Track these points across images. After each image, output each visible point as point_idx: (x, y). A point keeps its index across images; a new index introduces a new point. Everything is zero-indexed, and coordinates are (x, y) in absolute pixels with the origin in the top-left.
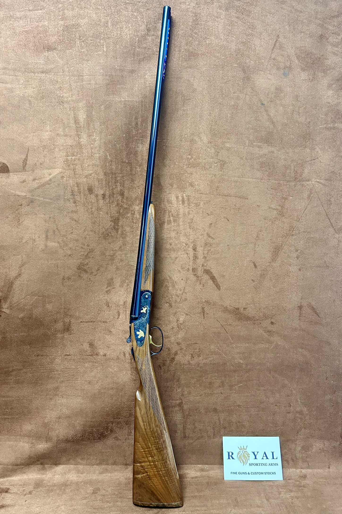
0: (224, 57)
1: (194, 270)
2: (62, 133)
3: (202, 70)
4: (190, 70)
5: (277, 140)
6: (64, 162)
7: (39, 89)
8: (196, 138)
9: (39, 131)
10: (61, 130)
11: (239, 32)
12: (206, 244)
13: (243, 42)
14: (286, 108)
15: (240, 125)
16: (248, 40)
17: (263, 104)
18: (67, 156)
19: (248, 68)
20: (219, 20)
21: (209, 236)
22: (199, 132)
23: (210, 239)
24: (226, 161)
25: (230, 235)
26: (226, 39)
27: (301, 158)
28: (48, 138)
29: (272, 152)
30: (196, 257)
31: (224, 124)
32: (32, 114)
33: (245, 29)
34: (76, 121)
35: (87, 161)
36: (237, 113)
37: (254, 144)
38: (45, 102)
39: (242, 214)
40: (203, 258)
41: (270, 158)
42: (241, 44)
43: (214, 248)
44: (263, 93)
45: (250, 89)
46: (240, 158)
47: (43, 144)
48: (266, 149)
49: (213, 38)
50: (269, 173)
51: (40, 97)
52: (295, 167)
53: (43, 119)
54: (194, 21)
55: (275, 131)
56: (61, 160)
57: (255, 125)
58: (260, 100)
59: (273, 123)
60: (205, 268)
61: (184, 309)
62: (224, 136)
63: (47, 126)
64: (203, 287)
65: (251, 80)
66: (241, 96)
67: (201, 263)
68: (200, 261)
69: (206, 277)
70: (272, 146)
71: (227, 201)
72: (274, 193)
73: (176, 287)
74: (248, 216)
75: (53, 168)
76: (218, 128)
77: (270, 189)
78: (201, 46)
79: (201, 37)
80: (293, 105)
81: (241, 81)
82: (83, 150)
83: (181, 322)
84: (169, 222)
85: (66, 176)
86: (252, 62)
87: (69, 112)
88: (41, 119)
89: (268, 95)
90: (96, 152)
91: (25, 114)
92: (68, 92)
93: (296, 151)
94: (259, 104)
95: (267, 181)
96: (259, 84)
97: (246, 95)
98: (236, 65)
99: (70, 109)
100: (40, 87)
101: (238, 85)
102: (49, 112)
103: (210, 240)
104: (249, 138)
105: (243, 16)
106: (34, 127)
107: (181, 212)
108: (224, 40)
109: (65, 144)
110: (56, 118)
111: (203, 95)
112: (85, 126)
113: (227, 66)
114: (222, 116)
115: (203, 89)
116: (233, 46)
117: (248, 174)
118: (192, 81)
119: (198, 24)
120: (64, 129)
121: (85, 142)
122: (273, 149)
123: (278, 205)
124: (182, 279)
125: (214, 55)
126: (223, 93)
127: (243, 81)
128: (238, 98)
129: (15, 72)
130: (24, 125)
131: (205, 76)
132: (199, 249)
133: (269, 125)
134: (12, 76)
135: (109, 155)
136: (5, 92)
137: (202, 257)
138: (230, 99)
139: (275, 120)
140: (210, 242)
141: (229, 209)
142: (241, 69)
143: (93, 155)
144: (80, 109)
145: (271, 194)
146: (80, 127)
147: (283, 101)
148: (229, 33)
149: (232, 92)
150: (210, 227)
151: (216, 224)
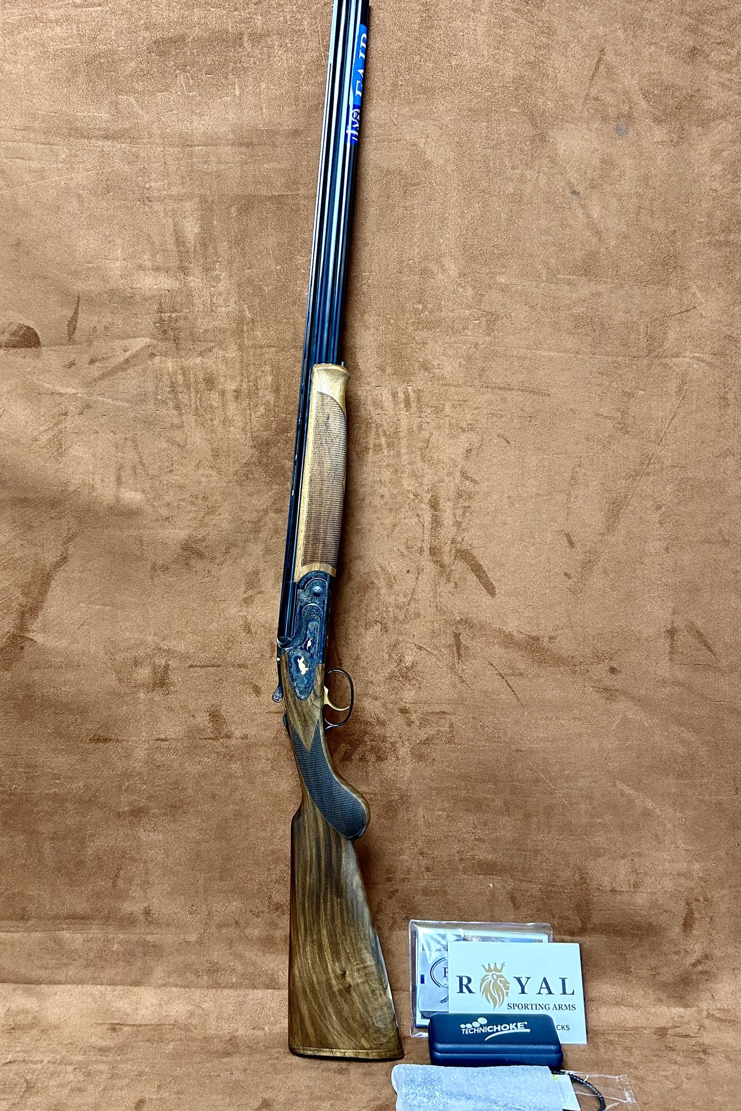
0: (489, 94)
1: (434, 551)
2: (149, 264)
3: (443, 122)
4: (417, 121)
5: (609, 269)
6: (154, 324)
7: (101, 171)
8: (434, 268)
9: (99, 260)
10: (146, 257)
11: (520, 40)
12: (460, 495)
13: (529, 63)
14: (624, 200)
15: (527, 237)
16: (541, 58)
17: (574, 192)
18: (161, 312)
19: (542, 116)
20: (477, 15)
21: (467, 478)
22: (439, 253)
23: (467, 482)
24: (498, 313)
25: (513, 475)
26: (492, 55)
27: (660, 307)
28: (120, 273)
29: (597, 293)
30: (436, 523)
31: (492, 234)
32: (85, 222)
33: (533, 34)
34: (179, 240)
35: (202, 322)
36: (520, 211)
37: (560, 276)
38: (113, 199)
39: (537, 428)
40: (453, 525)
41: (594, 307)
42: (527, 67)
43: (478, 502)
44: (576, 169)
45: (546, 161)
46: (530, 307)
47: (108, 286)
48: (585, 289)
49: (465, 54)
50: (592, 340)
51: (103, 188)
52: (647, 327)
53: (108, 233)
54: (423, 20)
55: (603, 250)
56: (149, 320)
57: (560, 236)
58: (569, 183)
59: (598, 233)
60: (459, 546)
61: (413, 636)
62: (493, 260)
63: (117, 249)
64: (456, 588)
65: (548, 141)
66: (529, 174)
67: (450, 536)
68: (448, 531)
69: (460, 567)
70: (597, 281)
71: (504, 400)
72: (605, 382)
73: (396, 587)
74: (551, 432)
75: (131, 337)
76: (481, 243)
77: (597, 374)
78: (441, 71)
79: (440, 53)
80: (639, 195)
81: (528, 143)
82: (194, 299)
83: (407, 664)
84: (378, 448)
85: (159, 354)
86: (549, 103)
87: (164, 221)
88: (105, 235)
89: (585, 173)
90: (221, 302)
91: (69, 224)
92: (162, 178)
93: (648, 293)
94: (568, 192)
95: (590, 357)
96: (565, 150)
97: (539, 173)
98: (516, 110)
99: (166, 214)
100: (102, 167)
101: (522, 150)
102: (121, 219)
103: (468, 484)
104: (548, 263)
105: (528, 7)
106: (89, 250)
107: (404, 426)
108: (489, 58)
109: (155, 287)
110: (136, 232)
111: (447, 175)
112: (198, 249)
113: (497, 112)
114: (488, 217)
115: (447, 161)
116: (509, 71)
117: (548, 342)
118: (422, 145)
119: (432, 27)
120: (154, 256)
121: (198, 282)
122: (601, 288)
123: (614, 409)
124: (408, 572)
125: (468, 89)
126: (489, 168)
127: (532, 142)
128: (522, 179)
129: (48, 136)
130: (67, 246)
131: (451, 133)
132: (444, 506)
133: (589, 236)
134: (42, 144)
135: (248, 308)
136: (27, 178)
137: (451, 523)
138: (505, 180)
139: (601, 227)
140: (467, 490)
141: (509, 417)
142: (527, 119)
143: (214, 308)
144: (187, 213)
145: (598, 385)
146: (187, 252)
147: (617, 186)
148: (500, 42)
149: (509, 166)
150: (467, 458)
151: (481, 451)
